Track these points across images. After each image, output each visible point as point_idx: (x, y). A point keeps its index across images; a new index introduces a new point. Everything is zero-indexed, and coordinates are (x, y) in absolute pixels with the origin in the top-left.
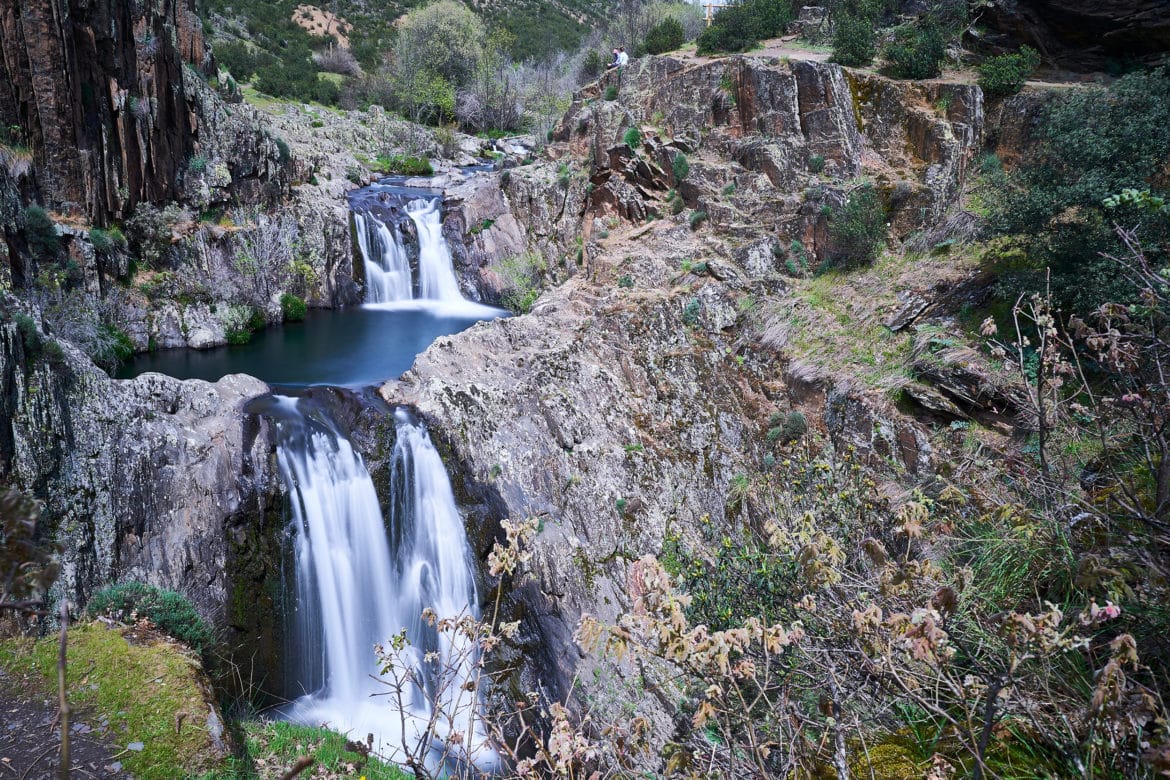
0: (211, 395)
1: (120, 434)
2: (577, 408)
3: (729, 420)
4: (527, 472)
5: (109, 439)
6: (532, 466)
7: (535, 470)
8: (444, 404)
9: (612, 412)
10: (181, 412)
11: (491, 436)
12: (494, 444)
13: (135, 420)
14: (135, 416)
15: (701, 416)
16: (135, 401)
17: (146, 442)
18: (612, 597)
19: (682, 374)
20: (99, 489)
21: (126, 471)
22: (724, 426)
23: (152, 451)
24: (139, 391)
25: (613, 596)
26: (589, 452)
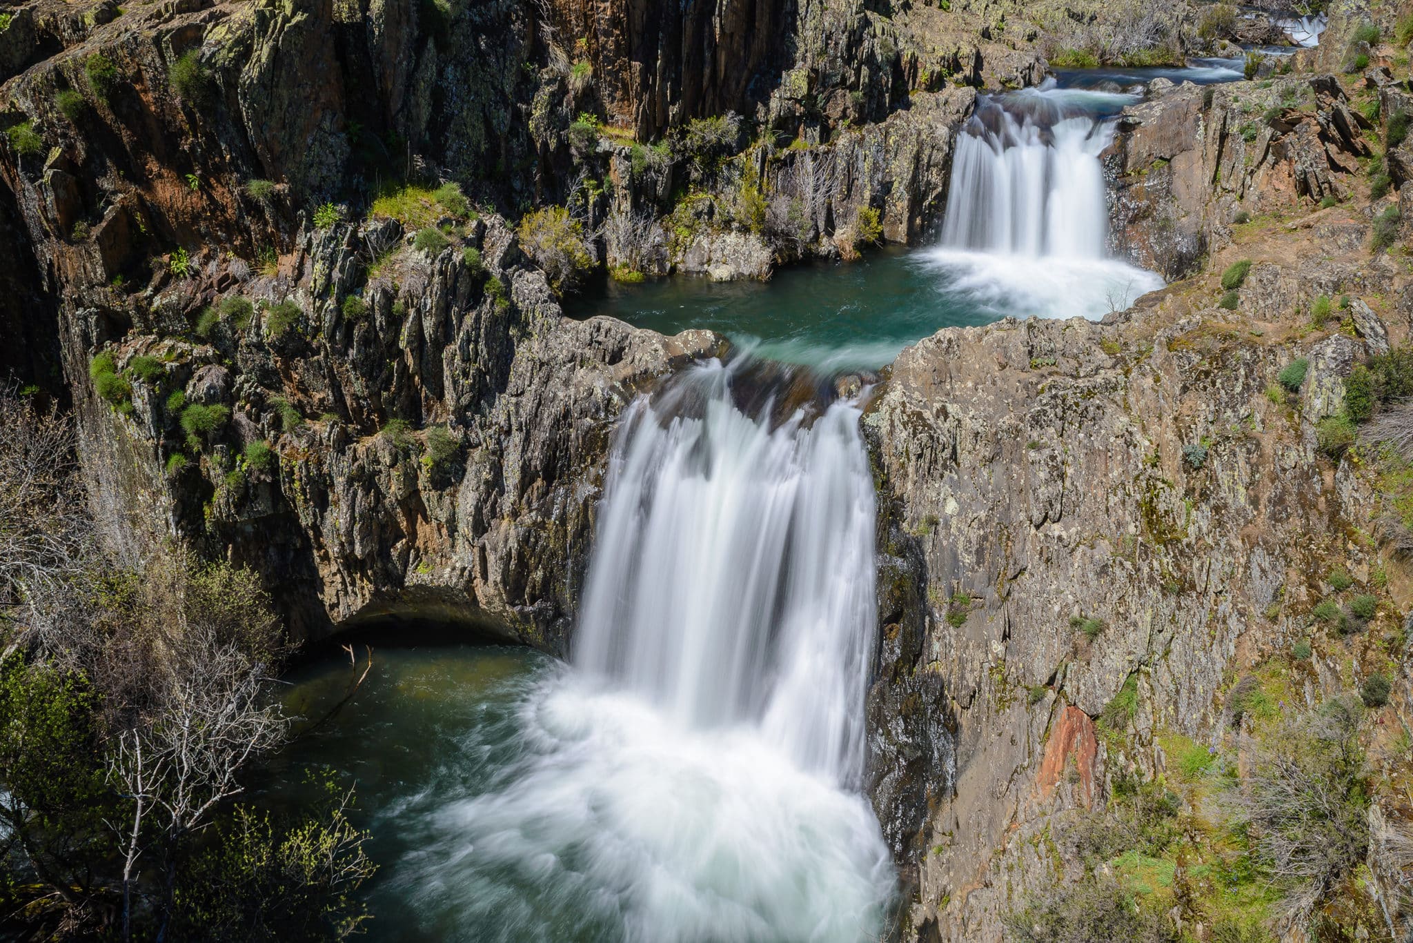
0: (656, 350)
1: (548, 378)
2: (1070, 471)
3: (1266, 565)
4: (973, 536)
5: (536, 380)
6: (982, 532)
7: (985, 538)
8: (892, 421)
9: (1120, 493)
10: (621, 364)
11: (942, 476)
12: (939, 489)
13: (569, 365)
14: (570, 361)
15: (1229, 544)
16: (574, 345)
17: (572, 390)
18: (1022, 740)
19: (1232, 469)
20: (514, 428)
21: (546, 415)
22: (1256, 572)
23: (576, 401)
24: (581, 336)
25: (1024, 739)
26: (1060, 538)
